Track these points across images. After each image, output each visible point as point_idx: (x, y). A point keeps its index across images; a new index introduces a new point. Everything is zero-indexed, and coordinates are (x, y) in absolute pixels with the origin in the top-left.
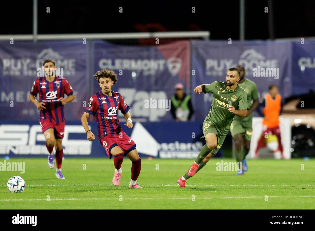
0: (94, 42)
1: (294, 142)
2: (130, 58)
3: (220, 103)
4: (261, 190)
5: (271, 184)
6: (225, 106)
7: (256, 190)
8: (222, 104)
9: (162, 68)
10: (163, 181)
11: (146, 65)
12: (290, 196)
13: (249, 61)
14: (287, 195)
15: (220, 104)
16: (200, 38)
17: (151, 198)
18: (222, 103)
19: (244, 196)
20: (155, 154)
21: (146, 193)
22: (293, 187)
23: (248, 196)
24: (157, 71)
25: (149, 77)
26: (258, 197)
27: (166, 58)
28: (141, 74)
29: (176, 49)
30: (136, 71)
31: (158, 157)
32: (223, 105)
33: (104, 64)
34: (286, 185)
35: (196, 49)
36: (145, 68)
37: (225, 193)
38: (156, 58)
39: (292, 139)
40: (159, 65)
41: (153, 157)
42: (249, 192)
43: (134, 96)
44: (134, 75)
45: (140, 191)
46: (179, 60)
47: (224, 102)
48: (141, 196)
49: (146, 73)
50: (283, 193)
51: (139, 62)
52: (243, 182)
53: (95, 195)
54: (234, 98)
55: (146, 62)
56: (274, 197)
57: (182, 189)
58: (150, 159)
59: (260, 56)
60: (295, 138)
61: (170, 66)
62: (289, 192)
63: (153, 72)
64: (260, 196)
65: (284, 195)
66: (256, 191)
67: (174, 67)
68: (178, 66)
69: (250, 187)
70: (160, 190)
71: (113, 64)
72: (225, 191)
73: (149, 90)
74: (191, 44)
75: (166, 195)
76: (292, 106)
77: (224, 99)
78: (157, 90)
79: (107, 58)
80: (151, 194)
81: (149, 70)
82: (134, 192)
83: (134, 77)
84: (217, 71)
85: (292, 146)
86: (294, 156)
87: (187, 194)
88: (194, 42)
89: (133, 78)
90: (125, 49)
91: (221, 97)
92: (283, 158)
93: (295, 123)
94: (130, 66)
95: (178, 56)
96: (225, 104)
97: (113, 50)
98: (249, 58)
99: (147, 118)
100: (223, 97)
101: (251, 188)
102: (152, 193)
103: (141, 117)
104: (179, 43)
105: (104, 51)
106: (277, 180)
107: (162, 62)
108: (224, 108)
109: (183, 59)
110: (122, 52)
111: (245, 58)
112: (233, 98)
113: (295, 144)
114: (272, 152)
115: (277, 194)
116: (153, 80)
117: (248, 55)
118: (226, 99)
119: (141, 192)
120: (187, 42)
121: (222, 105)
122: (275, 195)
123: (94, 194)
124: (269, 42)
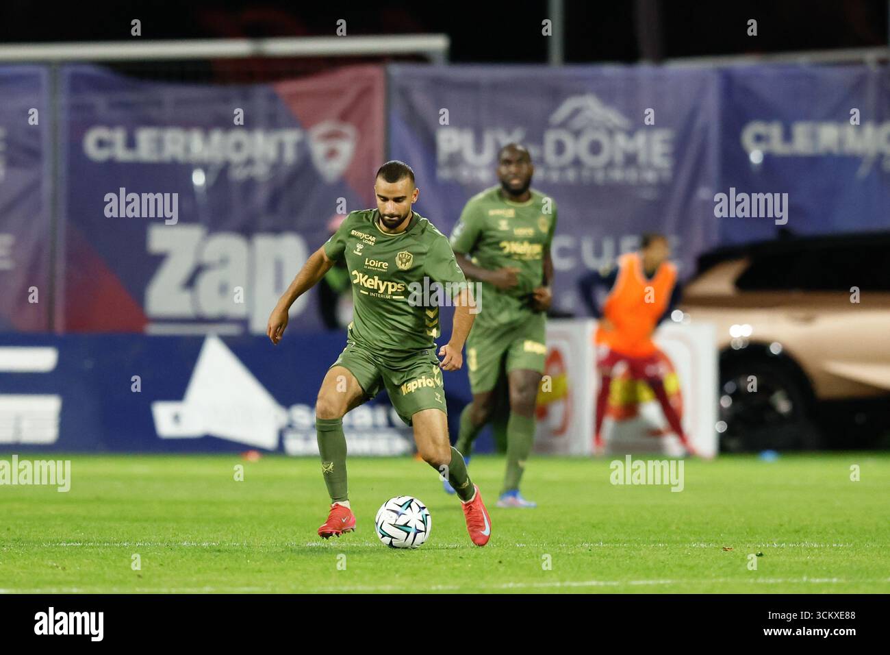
0: (68, 70)
1: (726, 402)
2: (186, 124)
3: (366, 281)
4: (621, 559)
5: (651, 538)
6: (382, 289)
7: (602, 559)
8: (373, 284)
9: (290, 155)
10: (295, 528)
11: (238, 146)
12: (714, 581)
13: (577, 134)
14: (706, 577)
15: (367, 285)
16: (418, 58)
17: (257, 586)
18: (372, 280)
19: (562, 580)
20: (268, 439)
21: (240, 569)
22: (725, 549)
23: (575, 579)
24: (276, 166)
25: (249, 185)
26: (609, 583)
27: (303, 124)
28: (221, 174)
29: (338, 93)
30: (205, 167)
31: (280, 450)
32: (376, 288)
33: (101, 144)
34: (701, 542)
35: (405, 93)
36: (236, 158)
37: (502, 569)
38: (273, 123)
39: (721, 391)
40: (281, 147)
41: (262, 451)
42: (579, 567)
43: (199, 250)
44: (199, 179)
45: (221, 564)
46: (349, 130)
47: (376, 278)
48: (223, 579)
49: (239, 174)
50: (691, 568)
51: (217, 137)
52: (559, 532)
53: (72, 578)
54: (404, 260)
55: (238, 136)
56: (662, 582)
57: (358, 559)
58: (253, 458)
59: (614, 117)
60: (730, 387)
61: (319, 149)
62: (711, 567)
63: (260, 171)
64: (615, 580)
65: (695, 576)
66: (602, 562)
67: (332, 154)
68: (346, 148)
69: (584, 551)
70: (287, 560)
71: (131, 143)
72: (500, 562)
73: (247, 231)
74: (388, 78)
75: (305, 577)
76: (720, 282)
77: (374, 267)
78: (276, 230)
79: (111, 125)
80: (255, 574)
81: (250, 162)
82: (200, 566)
83: (200, 188)
84: (474, 168)
85: (722, 415)
86: (726, 446)
87: (375, 574)
88: (396, 70)
89: (195, 190)
90: (170, 94)
91: (366, 263)
92: (690, 455)
93: (733, 338)
94: (187, 149)
95: (344, 117)
96: (380, 282)
97: (130, 96)
98: (578, 123)
99: (244, 322)
100: (372, 263)
101: (587, 554)
102: (260, 571)
103: (221, 320)
104: (347, 75)
105: (100, 102)
106: (674, 528)
107: (290, 137)
108: (382, 296)
109: (362, 128)
110: (159, 104)
111: (563, 125)
112: (400, 259)
113: (729, 409)
114: (656, 433)
115: (672, 571)
116: (261, 197)
117: (576, 112)
118: (381, 267)
119: (224, 567)
120: (372, 71)
121: (372, 287)
122: (665, 577)
123: (69, 574)
124: (645, 70)
